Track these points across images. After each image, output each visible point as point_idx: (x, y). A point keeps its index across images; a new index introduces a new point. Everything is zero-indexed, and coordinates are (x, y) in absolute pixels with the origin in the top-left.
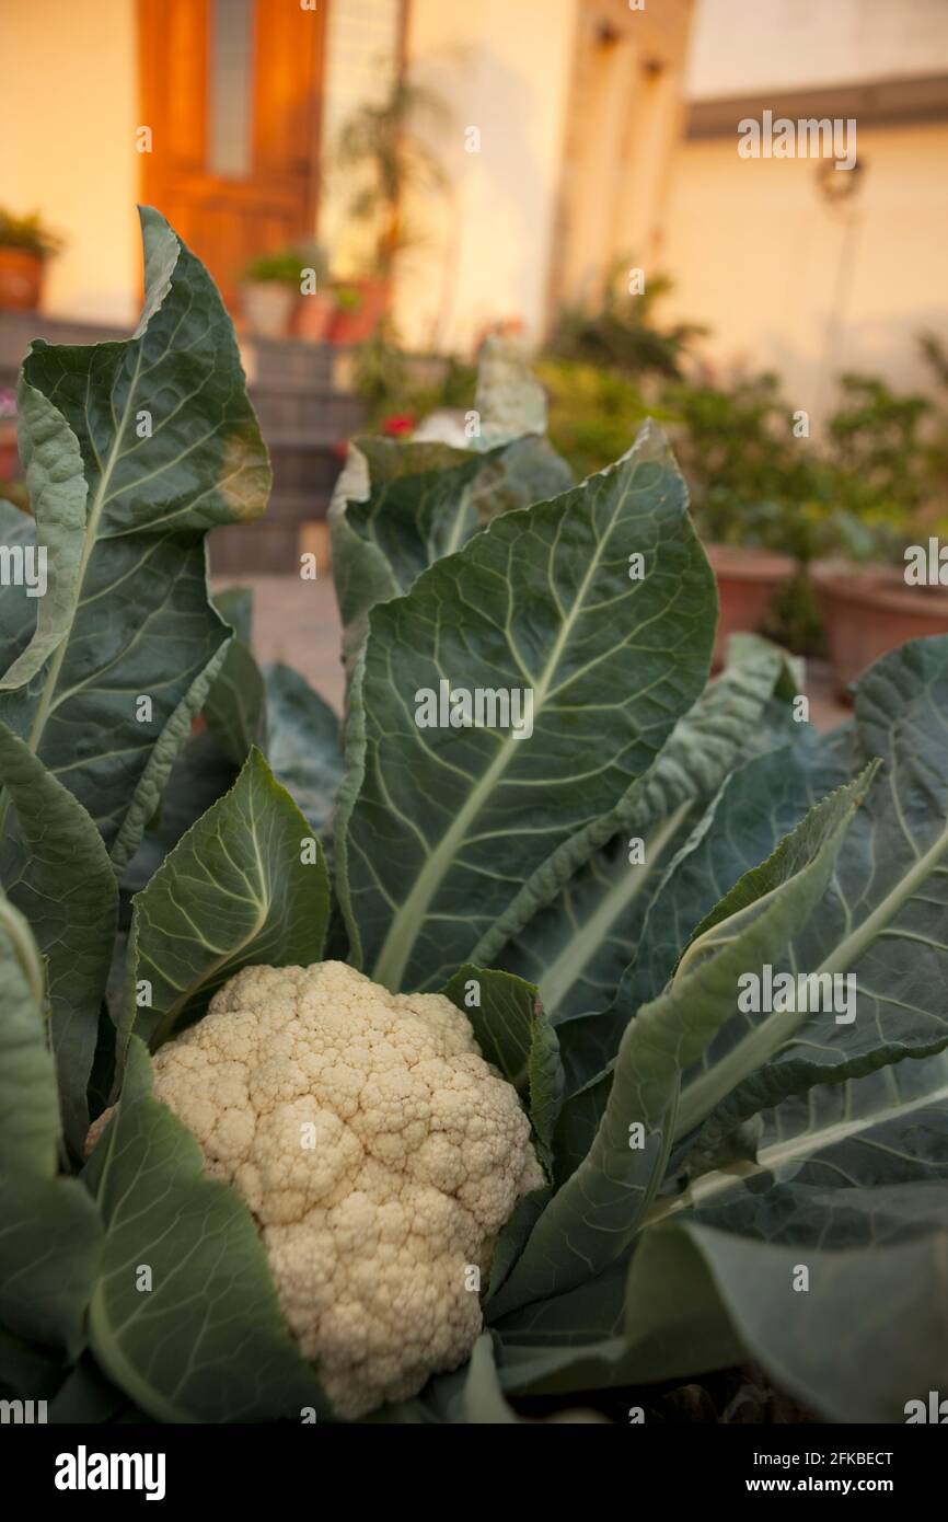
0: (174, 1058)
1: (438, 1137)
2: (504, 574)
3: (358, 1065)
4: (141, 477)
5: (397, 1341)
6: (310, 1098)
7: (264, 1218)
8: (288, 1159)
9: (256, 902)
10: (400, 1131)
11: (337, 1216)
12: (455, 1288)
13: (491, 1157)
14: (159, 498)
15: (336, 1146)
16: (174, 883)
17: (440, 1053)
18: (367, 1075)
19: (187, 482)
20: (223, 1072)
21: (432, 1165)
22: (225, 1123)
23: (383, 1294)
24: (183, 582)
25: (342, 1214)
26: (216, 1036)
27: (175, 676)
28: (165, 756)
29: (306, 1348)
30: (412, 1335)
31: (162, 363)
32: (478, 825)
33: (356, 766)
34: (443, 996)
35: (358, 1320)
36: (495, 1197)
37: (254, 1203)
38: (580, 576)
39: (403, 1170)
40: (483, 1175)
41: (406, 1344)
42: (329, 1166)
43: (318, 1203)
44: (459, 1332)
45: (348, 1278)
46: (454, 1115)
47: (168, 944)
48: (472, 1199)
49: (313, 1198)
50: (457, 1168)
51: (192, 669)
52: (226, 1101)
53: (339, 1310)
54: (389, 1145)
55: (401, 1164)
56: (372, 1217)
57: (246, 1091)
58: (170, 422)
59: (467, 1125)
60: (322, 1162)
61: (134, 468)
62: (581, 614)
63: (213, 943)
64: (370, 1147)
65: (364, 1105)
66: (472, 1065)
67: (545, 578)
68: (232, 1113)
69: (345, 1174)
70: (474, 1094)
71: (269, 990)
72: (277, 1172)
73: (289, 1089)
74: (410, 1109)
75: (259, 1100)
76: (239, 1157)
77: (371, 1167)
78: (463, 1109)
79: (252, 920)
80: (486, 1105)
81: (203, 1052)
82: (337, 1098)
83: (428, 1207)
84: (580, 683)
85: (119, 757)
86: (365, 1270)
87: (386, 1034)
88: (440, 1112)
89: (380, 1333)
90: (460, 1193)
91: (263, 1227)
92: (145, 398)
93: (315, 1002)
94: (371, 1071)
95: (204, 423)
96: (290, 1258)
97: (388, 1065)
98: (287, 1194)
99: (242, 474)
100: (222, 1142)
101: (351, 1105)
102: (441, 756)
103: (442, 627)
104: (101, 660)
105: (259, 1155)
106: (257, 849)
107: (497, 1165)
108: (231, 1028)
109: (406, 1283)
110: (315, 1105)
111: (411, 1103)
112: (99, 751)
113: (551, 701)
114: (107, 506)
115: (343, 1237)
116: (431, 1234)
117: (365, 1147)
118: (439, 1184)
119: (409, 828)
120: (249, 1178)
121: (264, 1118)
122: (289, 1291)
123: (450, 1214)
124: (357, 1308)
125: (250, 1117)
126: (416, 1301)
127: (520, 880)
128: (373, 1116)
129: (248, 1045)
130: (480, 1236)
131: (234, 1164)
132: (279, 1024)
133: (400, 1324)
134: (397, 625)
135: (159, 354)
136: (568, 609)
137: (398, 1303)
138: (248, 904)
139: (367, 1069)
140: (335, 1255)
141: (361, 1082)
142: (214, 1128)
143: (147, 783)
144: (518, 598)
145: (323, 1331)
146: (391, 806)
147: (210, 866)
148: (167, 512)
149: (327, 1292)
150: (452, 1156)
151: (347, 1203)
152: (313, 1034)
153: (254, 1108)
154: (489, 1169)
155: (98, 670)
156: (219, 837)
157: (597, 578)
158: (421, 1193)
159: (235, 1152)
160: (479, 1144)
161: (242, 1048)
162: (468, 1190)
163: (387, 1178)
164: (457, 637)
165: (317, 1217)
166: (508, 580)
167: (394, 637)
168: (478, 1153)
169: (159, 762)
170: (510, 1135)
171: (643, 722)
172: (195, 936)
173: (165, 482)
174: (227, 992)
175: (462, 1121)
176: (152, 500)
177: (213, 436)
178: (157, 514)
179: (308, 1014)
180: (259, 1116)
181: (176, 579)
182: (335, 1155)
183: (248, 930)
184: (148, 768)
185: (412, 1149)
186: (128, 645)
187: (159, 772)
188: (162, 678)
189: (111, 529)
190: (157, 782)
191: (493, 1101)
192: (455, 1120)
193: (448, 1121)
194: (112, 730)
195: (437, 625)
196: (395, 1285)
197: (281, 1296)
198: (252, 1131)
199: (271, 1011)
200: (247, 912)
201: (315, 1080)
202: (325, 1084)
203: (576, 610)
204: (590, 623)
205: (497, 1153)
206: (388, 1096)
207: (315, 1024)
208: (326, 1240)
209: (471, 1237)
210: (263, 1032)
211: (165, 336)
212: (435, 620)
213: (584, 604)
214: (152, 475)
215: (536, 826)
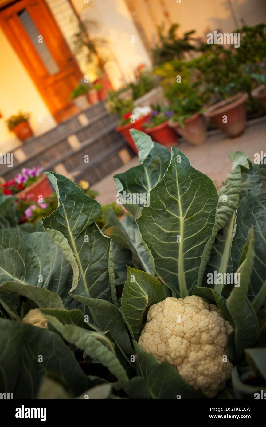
0: (144, 337)
1: (203, 333)
2: (159, 200)
3: (180, 324)
4: (75, 223)
5: (214, 380)
6: (174, 336)
7: (175, 365)
8: (174, 352)
9: (144, 296)
10: (195, 336)
11: (190, 359)
12: (221, 364)
13: (217, 333)
14: (81, 224)
15: (183, 344)
16: (126, 301)
17: (197, 312)
18: (183, 325)
19: (85, 217)
20: (154, 336)
21: (205, 340)
22: (159, 348)
23: (206, 372)
24: (95, 233)
25: (190, 358)
26: (150, 328)
27: (105, 253)
28: (111, 272)
29: (196, 388)
30: (216, 378)
31: (66, 199)
32: (184, 250)
33: (150, 256)
34: (194, 295)
35: (203, 379)
36: (222, 340)
37: (172, 363)
38: (176, 190)
39: (200, 343)
40: (217, 337)
41: (216, 380)
42: (183, 350)
43: (184, 358)
44: (227, 372)
45: (197, 371)
46: (205, 327)
47: (132, 313)
48: (217, 343)
49: (183, 358)
50: (210, 338)
51: (107, 249)
52: (157, 344)
53: (199, 378)
54: (193, 339)
55: (198, 342)
56: (197, 356)
57: (160, 339)
58: (74, 208)
59: (208, 328)
60: (181, 350)
61: (73, 222)
62: (181, 198)
63: (141, 308)
64: (190, 341)
65: (185, 333)
66: (204, 312)
67: (168, 195)
68: (160, 345)
69: (188, 349)
70: (207, 320)
71: (157, 311)
72: (173, 355)
73: (168, 336)
74: (194, 330)
75: (163, 340)
76: (165, 354)
77: (192, 345)
78: (206, 325)
79: (145, 300)
80: (211, 321)
81: (149, 333)
82: (179, 334)
83: (207, 350)
84: (189, 211)
85: (103, 276)
86: (200, 368)
87: (184, 313)
88: (201, 328)
89: (209, 380)
90: (214, 342)
91: (176, 367)
92: (67, 208)
93: (166, 311)
94: (184, 324)
95: (81, 203)
96: (184, 372)
97: (187, 321)
98: (177, 359)
99: (94, 208)
100: (160, 353)
101: (182, 334)
102: (167, 242)
103: (153, 216)
104: (89, 260)
105: (168, 353)
106: (139, 285)
107: (219, 333)
108: (152, 326)
109: (210, 368)
110: (175, 337)
111: (194, 329)
112: (98, 277)
113: (185, 219)
114: (72, 233)
115: (193, 363)
116: (211, 355)
117: (189, 341)
118: (208, 343)
119: (170, 258)
120: (168, 358)
121: (166, 344)
122: (187, 379)
123: (213, 349)
124: (202, 377)
125: (164, 344)
126: (213, 371)
127: (200, 256)
128: (188, 335)
129: (156, 328)
130: (223, 349)
131: (165, 356)
132: (161, 320)
133: (212, 377)
134: (143, 220)
135: (65, 197)
136: (177, 198)
137: (210, 373)
138: (143, 298)
139: (182, 324)
140: (192, 368)
141: (182, 328)
142: (157, 350)
143: (111, 279)
144: (165, 203)
145: (197, 384)
146: (163, 257)
147: (131, 294)
148: (84, 226)
149: (194, 376)
150: (208, 336)
151: (191, 355)
152: (168, 320)
153: (163, 342)
154: (218, 335)
155: (89, 262)
156: (130, 287)
157: (180, 188)
158: (205, 347)
159: (163, 354)
160: (213, 331)
161: (156, 329)
162: (215, 341)
163: (197, 346)
164: (157, 216)
165: (186, 361)
166: (161, 201)
167: (144, 223)
168: (213, 333)
169: (111, 274)
170: (219, 325)
171: (209, 211)
172: (135, 309)
173: (81, 220)
174: (149, 314)
175: (207, 328)
176: (80, 226)
177: (84, 205)
178: (82, 227)
179: (166, 315)
180: (165, 343)
181: (94, 233)
182: (183, 346)
183: (146, 303)
184: (110, 276)
185: (199, 338)
186: (92, 252)
187: (112, 276)
188: (102, 255)
189: (75, 237)
190: (113, 278)
191: (212, 319)
192: (205, 328)
193: (204, 329)
194: (99, 271)
195: (152, 216)
196: (208, 369)
197: (185, 381)
198: (165, 348)
199: (159, 318)
200: (144, 299)
201: (173, 331)
202: (175, 331)
203: (179, 197)
204: (184, 198)
205: (218, 331)
206: (189, 329)
207: (168, 318)
208: (189, 365)
209: (221, 350)
210: (159, 323)
211: (63, 193)
212: (151, 216)
213: (181, 195)
214: (77, 220)
215: (198, 244)
